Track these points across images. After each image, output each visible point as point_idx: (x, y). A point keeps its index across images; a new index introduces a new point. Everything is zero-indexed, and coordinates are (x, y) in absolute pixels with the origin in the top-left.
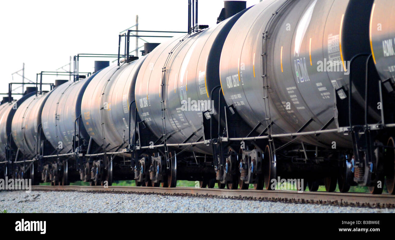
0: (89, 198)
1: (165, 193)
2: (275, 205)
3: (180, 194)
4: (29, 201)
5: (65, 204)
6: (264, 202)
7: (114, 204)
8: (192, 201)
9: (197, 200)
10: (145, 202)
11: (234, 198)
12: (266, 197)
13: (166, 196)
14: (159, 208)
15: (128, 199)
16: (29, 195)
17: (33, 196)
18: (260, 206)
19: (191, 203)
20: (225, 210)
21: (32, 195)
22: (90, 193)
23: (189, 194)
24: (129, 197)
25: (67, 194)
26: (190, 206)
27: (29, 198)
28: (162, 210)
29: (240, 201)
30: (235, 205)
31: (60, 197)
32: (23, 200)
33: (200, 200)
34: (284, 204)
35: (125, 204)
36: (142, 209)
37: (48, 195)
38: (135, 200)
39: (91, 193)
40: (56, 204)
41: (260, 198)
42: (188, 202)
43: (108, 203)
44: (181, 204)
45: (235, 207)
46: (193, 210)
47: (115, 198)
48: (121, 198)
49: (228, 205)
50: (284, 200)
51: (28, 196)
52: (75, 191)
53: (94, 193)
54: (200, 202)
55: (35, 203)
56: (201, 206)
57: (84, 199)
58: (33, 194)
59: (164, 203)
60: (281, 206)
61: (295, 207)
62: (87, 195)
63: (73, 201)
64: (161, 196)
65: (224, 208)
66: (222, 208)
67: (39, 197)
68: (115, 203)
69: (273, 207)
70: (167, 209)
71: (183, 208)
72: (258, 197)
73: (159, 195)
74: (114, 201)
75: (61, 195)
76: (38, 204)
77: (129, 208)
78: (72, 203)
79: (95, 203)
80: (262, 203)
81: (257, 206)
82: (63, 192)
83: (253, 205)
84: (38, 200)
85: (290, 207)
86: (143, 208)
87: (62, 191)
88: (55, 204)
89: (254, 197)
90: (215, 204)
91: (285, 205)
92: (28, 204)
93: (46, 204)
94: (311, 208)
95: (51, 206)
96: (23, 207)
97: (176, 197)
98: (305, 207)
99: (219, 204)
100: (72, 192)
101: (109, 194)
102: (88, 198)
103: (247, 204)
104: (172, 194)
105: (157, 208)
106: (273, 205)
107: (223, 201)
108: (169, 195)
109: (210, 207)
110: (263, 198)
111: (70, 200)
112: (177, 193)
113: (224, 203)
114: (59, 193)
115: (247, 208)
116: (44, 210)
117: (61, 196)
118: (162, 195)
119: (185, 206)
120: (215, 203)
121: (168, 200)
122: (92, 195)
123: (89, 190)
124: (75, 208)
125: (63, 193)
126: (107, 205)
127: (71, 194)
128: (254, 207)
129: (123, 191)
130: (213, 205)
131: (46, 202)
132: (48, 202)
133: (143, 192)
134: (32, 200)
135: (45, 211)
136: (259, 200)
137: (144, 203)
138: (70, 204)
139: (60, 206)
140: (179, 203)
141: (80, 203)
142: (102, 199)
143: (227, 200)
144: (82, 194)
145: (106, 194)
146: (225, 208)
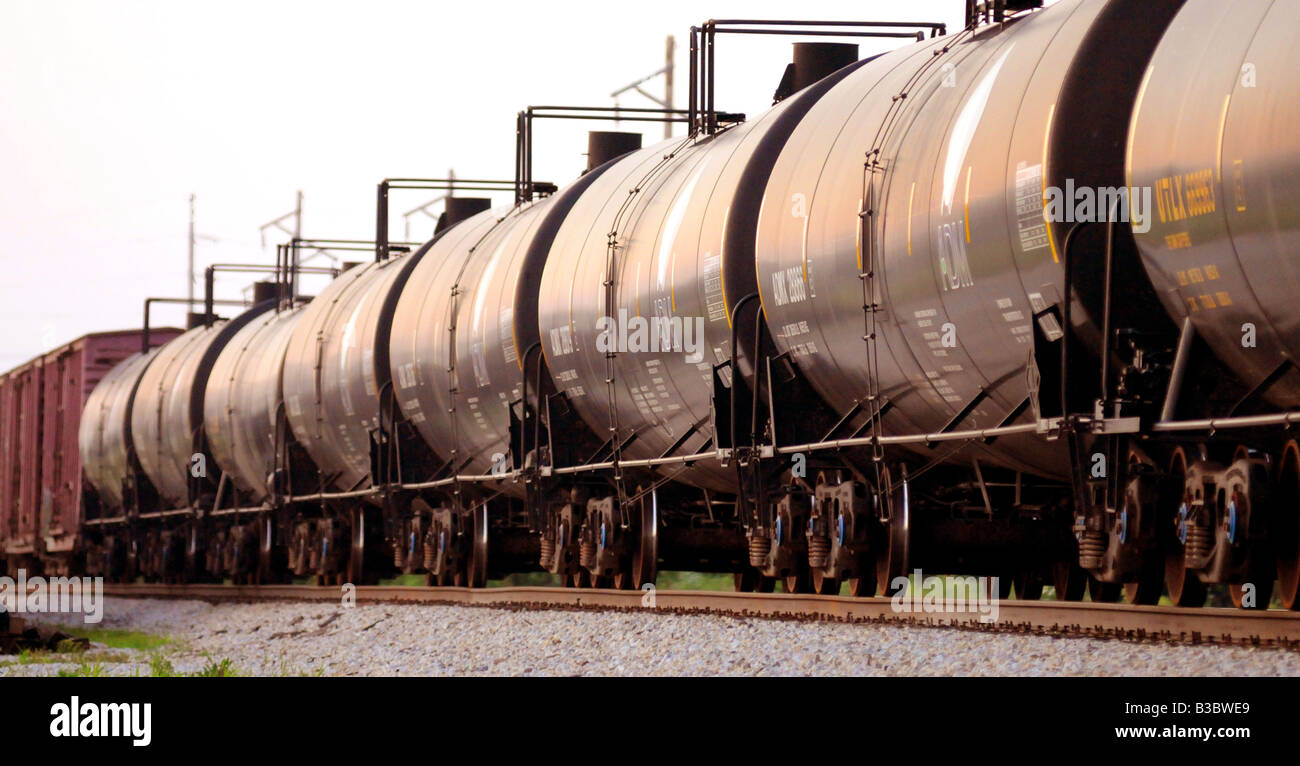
0: (498, 627)
1: (745, 611)
2: (1104, 648)
3: (793, 614)
4: (303, 634)
5: (419, 643)
6: (1068, 641)
7: (578, 643)
8: (830, 635)
9: (847, 631)
10: (677, 638)
11: (969, 625)
12: (1075, 625)
13: (748, 620)
14: (722, 657)
15: (622, 629)
16: (303, 615)
17: (319, 617)
18: (1052, 650)
19: (826, 640)
20: (938, 663)
21: (315, 614)
22: (502, 610)
23: (822, 615)
24: (627, 622)
25: (428, 613)
26: (824, 649)
27: (304, 625)
28: (733, 662)
29: (988, 636)
30: (970, 649)
31: (403, 621)
32: (286, 632)
33: (858, 630)
34: (1133, 646)
35: (614, 643)
36: (669, 660)
37: (365, 615)
38: (647, 632)
39: (506, 609)
40: (391, 645)
41: (1055, 628)
42: (816, 637)
43: (559, 642)
44: (795, 643)
45: (971, 652)
46: (831, 662)
47: (583, 624)
48: (601, 626)
49: (947, 647)
50: (1135, 634)
51: (302, 618)
52: (456, 603)
53: (515, 611)
54: (857, 637)
55: (324, 640)
56: (860, 650)
57: (482, 630)
58: (319, 612)
59: (740, 639)
60: (1123, 651)
61: (1167, 655)
62: (490, 615)
63: (447, 635)
64: (729, 620)
65: (934, 655)
66: (927, 657)
67: (337, 622)
68: (579, 639)
69: (1096, 654)
70: (749, 660)
71: (801, 658)
72: (1048, 625)
73: (724, 618)
74: (578, 635)
75: (409, 614)
76: (332, 643)
77: (625, 658)
78: (441, 643)
79: (517, 641)
80: (1062, 642)
81: (1043, 652)
82: (415, 606)
83: (1031, 649)
84: (334, 630)
85: (1153, 654)
86: (669, 656)
87: (411, 603)
88: (388, 643)
89: (1034, 625)
90: (907, 646)
91: (1134, 648)
92: (300, 642)
93: (358, 645)
94: (1221, 657)
95: (373, 650)
96: (285, 653)
97: (778, 622)
98: (1201, 656)
99: (917, 645)
100: (444, 608)
101: (564, 613)
102: (495, 625)
103: (1011, 645)
104: (766, 615)
105: (714, 656)
106: (1096, 649)
107: (931, 635)
108: (758, 616)
109: (887, 655)
110: (1066, 627)
111: (436, 631)
112: (782, 612)
113: (935, 642)
114: (402, 608)
115: (1010, 656)
116: (350, 662)
117: (406, 620)
118: (736, 616)
119: (807, 649)
120: (906, 642)
121: (752, 630)
122: (508, 616)
123: (498, 601)
124: (452, 657)
125: (413, 610)
126: (554, 648)
127: (441, 613)
128: (1033, 653)
129: (608, 605)
130: (899, 646)
131: (358, 638)
132: (364, 637)
133: (673, 607)
134: (316, 631)
135: (353, 663)
136: (1052, 636)
137: (672, 642)
138: (435, 644)
139: (401, 651)
140: (789, 641)
141: (468, 642)
142: (538, 628)
143: (944, 632)
144: (476, 611)
145: (552, 613)
146: (939, 658)
